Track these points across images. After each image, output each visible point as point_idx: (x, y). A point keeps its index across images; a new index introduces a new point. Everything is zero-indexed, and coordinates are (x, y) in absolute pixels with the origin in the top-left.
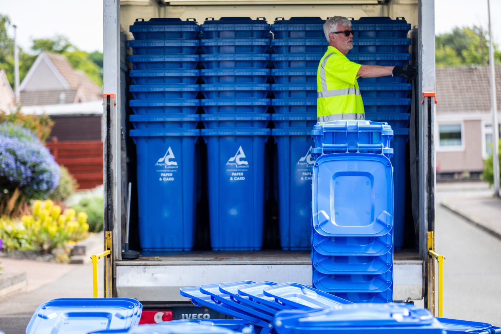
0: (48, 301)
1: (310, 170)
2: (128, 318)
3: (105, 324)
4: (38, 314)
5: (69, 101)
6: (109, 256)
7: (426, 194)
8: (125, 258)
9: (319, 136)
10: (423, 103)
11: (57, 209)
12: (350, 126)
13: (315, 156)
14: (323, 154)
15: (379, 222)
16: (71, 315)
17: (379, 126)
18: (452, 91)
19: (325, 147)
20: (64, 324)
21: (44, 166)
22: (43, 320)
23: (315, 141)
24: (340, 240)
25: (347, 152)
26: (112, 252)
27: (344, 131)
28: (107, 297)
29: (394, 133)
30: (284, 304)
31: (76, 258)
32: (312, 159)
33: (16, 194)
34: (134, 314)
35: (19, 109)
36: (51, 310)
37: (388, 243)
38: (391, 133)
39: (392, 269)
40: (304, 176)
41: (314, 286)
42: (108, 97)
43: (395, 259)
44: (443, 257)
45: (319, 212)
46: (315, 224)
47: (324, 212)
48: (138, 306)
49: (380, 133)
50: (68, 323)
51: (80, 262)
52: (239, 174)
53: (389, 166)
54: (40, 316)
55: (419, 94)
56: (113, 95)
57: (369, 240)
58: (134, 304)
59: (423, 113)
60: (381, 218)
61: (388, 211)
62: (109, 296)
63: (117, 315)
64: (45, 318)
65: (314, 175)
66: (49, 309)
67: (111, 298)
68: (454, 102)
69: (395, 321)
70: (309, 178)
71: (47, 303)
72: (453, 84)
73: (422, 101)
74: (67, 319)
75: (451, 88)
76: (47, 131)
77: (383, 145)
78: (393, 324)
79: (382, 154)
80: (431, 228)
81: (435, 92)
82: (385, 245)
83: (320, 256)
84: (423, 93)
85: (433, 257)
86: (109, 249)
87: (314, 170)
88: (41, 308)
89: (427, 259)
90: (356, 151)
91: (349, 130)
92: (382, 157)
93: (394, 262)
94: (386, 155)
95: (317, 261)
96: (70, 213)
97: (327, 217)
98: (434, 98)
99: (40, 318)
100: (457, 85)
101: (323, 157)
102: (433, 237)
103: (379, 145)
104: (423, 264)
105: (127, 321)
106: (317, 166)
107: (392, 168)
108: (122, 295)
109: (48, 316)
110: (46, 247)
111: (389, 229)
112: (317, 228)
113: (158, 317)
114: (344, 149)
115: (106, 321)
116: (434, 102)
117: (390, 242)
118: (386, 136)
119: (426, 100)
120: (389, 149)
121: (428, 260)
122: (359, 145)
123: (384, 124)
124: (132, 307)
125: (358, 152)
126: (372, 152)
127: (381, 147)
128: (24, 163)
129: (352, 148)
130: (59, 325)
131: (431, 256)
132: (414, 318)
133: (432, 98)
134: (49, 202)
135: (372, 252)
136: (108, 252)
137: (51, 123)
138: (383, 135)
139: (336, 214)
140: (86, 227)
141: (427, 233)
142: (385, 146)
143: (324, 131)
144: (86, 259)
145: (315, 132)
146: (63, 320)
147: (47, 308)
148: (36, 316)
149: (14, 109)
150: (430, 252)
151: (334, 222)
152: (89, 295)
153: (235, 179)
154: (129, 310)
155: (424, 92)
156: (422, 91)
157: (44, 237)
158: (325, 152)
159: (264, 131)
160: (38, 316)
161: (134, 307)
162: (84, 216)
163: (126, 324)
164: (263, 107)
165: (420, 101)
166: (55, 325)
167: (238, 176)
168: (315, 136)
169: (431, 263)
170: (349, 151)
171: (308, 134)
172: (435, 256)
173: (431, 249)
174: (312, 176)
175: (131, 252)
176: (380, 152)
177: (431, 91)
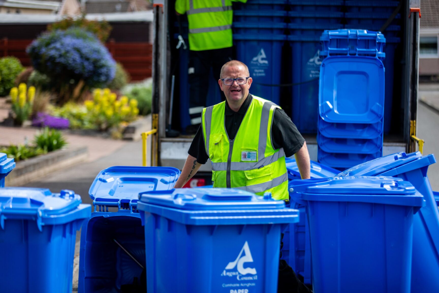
0: (107, 168)
1: (317, 68)
2: (170, 183)
3: (152, 187)
4: (99, 178)
5: (124, 10)
6: (155, 134)
7: (410, 90)
8: (168, 135)
9: (326, 42)
10: (410, 17)
11: (113, 96)
12: (351, 35)
13: (322, 58)
14: (329, 56)
15: (373, 112)
16: (125, 180)
17: (374, 35)
18: (431, 10)
19: (330, 51)
20: (120, 186)
21: (103, 62)
22: (103, 183)
23: (322, 46)
24: (341, 126)
25: (348, 55)
26: (158, 131)
27: (346, 38)
28: (153, 166)
29: (386, 41)
30: (295, 175)
31: (127, 136)
32: (319, 60)
33: (81, 85)
34: (175, 180)
35: (84, 17)
36: (109, 175)
37: (379, 129)
38: (384, 40)
39: (381, 150)
40: (312, 74)
41: (318, 162)
42: (158, 7)
43: (384, 142)
44: (422, 141)
45: (324, 103)
46: (321, 111)
47: (328, 103)
48: (178, 174)
49: (375, 41)
50: (122, 186)
51: (130, 139)
52: (260, 71)
53: (381, 67)
54: (100, 180)
55: (407, 10)
56: (161, 5)
57: (364, 126)
58: (176, 172)
59: (410, 25)
60: (374, 108)
61: (380, 103)
62: (155, 165)
63: (162, 181)
64: (104, 181)
65: (321, 73)
66: (107, 174)
67: (156, 167)
68: (432, 19)
69: (385, 190)
70: (316, 76)
71: (105, 170)
72: (431, 4)
73: (409, 16)
74: (122, 183)
75: (430, 8)
76: (106, 34)
77: (377, 50)
78: (384, 192)
79: (377, 57)
80: (414, 117)
81: (420, 9)
82: (377, 130)
83: (324, 138)
84: (410, 10)
85: (414, 141)
86: (155, 128)
87: (321, 69)
88: (101, 174)
89: (410, 142)
90: (355, 54)
91: (350, 37)
92: (376, 59)
93: (383, 144)
94: (379, 58)
95: (321, 141)
96: (124, 99)
97: (331, 106)
98: (419, 13)
99: (100, 182)
100: (435, 5)
101: (329, 58)
102: (415, 125)
103: (374, 50)
104: (406, 147)
105: (169, 185)
106: (323, 65)
107: (384, 68)
108: (165, 165)
109: (107, 180)
110: (104, 126)
111: (380, 117)
112: (322, 116)
113: (194, 184)
114: (345, 53)
115: (153, 185)
116: (419, 17)
117: (381, 128)
118: (379, 43)
119: (412, 15)
120: (382, 54)
121: (410, 144)
122: (358, 49)
123: (378, 33)
124: (174, 174)
125: (357, 55)
126: (368, 55)
127: (376, 51)
128: (87, 59)
129: (353, 52)
130: (115, 188)
131: (413, 140)
132: (400, 188)
133: (417, 13)
134: (107, 91)
135: (366, 135)
136: (155, 131)
137: (110, 28)
138: (377, 43)
139: (338, 104)
140: (136, 111)
141: (410, 122)
142: (379, 51)
143: (330, 38)
144: (137, 136)
145: (323, 38)
146: (118, 183)
147: (106, 173)
148: (97, 180)
149: (80, 16)
150: (412, 138)
151: (336, 111)
152: (139, 164)
153: (258, 75)
154: (171, 177)
155: (411, 8)
156: (410, 7)
157: (102, 118)
158: (330, 54)
159: (281, 37)
160: (98, 179)
161: (175, 175)
162: (134, 102)
163: (169, 188)
164: (280, 17)
165: (408, 16)
166: (112, 188)
167: (260, 73)
168: (322, 41)
169: (413, 146)
170: (350, 54)
171: (317, 39)
172: (416, 140)
173: (413, 134)
174: (319, 74)
175: (173, 132)
176: (375, 55)
177: (417, 7)
